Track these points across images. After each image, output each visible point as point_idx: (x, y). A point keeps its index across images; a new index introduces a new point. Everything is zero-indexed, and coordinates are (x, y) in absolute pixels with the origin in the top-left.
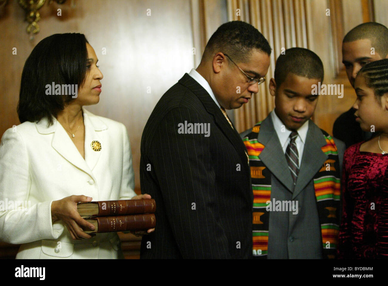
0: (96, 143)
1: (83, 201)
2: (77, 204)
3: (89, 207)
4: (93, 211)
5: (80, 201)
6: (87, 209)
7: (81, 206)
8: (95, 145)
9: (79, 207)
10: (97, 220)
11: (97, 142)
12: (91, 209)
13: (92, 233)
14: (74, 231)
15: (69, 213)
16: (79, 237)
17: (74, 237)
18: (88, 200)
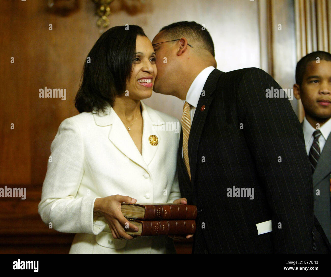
0: (154, 138)
1: (128, 202)
2: (121, 204)
3: (134, 209)
4: (138, 213)
5: (124, 202)
6: (131, 211)
7: (124, 207)
8: (152, 139)
9: (123, 207)
10: (141, 223)
11: (154, 136)
12: (137, 212)
13: (134, 235)
14: (115, 230)
15: (113, 213)
16: (120, 237)
17: (115, 236)
18: (133, 202)
